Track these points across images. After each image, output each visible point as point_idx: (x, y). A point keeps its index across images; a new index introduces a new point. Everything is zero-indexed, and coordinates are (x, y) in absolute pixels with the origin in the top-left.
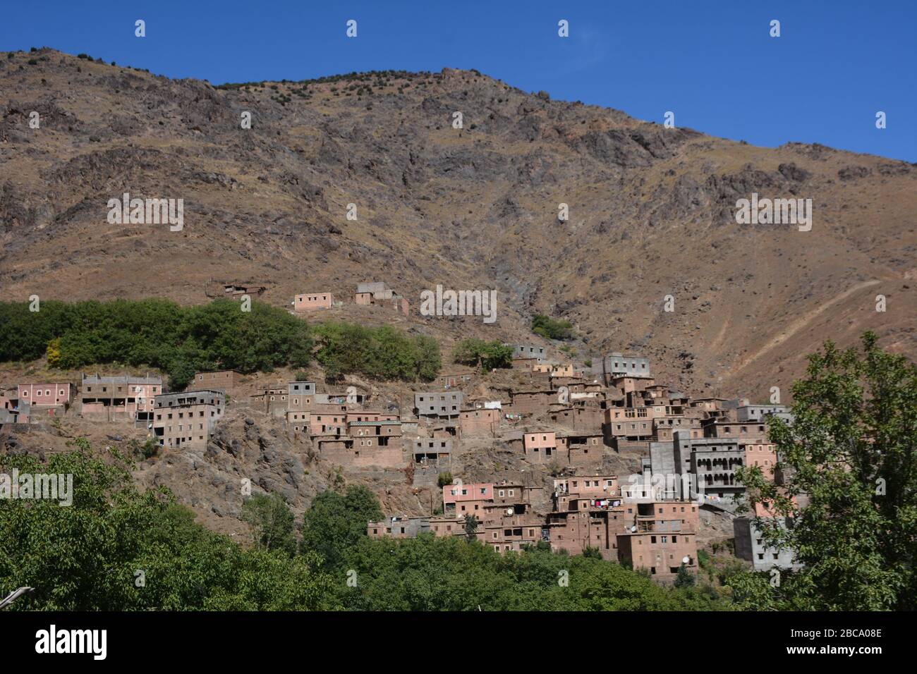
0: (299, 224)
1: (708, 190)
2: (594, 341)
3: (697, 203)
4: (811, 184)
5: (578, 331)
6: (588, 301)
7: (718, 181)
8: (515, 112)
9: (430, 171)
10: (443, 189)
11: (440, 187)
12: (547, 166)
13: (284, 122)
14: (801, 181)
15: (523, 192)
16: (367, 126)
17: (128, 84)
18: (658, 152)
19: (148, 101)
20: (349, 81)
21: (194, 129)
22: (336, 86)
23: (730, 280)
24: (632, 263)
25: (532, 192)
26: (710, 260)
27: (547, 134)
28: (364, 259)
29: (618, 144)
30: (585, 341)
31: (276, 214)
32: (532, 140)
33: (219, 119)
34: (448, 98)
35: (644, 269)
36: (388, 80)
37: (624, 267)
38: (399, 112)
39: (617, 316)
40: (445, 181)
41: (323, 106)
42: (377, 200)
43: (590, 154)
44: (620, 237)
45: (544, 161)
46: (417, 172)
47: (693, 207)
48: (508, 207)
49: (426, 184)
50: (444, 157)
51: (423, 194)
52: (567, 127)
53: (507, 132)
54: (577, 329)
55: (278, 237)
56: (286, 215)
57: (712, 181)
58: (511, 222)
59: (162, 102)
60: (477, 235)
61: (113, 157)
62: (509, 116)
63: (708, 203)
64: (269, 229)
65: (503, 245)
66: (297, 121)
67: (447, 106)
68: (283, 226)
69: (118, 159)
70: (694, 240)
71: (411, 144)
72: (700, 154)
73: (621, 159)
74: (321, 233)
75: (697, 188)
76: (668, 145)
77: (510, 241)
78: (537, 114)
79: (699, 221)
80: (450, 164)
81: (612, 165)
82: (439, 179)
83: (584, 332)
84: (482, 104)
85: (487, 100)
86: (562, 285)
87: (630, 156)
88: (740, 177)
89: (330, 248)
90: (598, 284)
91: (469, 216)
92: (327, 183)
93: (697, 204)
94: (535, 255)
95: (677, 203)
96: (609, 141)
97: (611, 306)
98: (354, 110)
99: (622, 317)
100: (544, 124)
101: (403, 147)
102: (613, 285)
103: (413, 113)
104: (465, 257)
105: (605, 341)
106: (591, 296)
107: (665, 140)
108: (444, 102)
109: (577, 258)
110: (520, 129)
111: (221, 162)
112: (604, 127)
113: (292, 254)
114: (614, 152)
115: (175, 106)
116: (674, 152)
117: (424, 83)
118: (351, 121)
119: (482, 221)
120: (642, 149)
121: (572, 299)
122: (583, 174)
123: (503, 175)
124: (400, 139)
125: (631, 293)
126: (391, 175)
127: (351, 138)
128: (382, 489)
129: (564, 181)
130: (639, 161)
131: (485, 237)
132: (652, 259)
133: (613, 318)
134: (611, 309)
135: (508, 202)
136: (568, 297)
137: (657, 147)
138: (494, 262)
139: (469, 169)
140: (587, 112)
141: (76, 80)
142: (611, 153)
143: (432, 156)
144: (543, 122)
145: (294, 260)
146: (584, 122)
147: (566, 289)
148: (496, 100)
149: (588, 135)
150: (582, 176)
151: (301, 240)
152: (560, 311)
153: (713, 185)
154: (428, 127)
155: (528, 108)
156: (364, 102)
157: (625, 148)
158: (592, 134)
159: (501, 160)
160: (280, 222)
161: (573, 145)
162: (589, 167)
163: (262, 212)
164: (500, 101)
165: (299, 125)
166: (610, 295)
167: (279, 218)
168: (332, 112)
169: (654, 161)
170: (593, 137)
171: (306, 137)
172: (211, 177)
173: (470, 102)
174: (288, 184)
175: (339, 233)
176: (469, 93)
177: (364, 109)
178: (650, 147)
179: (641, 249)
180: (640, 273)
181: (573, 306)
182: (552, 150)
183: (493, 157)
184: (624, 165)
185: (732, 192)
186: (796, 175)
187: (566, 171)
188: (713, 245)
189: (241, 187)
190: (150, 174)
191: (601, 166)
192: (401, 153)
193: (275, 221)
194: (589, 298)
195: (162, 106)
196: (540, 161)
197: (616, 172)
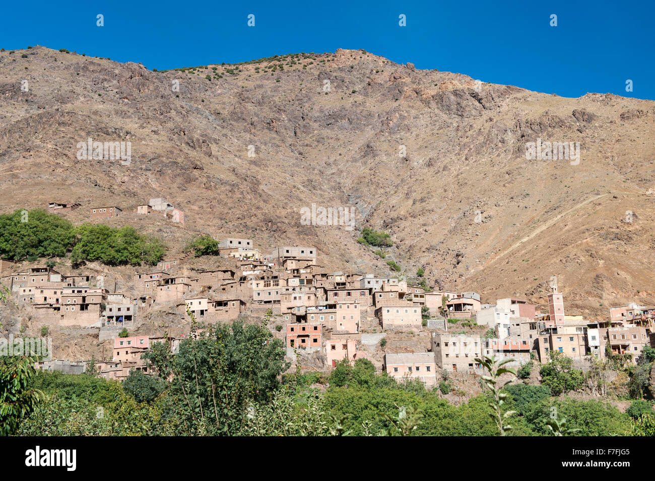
0: (169, 163)
1: (514, 132)
2: (403, 247)
3: (503, 141)
4: (597, 125)
5: (395, 240)
6: (406, 218)
7: (522, 125)
8: (388, 79)
9: (316, 125)
10: (323, 138)
11: (321, 136)
12: (402, 118)
13: (208, 93)
14: (589, 122)
15: (383, 139)
16: (273, 94)
17: (87, 68)
18: (487, 105)
19: (95, 80)
20: (270, 62)
21: (124, 98)
22: (259, 66)
23: (512, 198)
24: (446, 188)
25: (389, 138)
26: (502, 184)
27: (407, 94)
28: (215, 187)
29: (459, 100)
30: (397, 247)
31: (152, 156)
32: (397, 100)
33: (147, 90)
34: (338, 71)
35: (453, 193)
36: (299, 60)
37: (441, 191)
38: (300, 82)
39: (425, 228)
40: (326, 132)
41: (245, 81)
42: (263, 147)
43: (438, 108)
44: (441, 170)
45: (401, 115)
46: (304, 126)
47: (500, 145)
48: (369, 150)
49: (311, 135)
50: (327, 114)
51: (306, 142)
52: (423, 89)
53: (379, 94)
54: (394, 239)
55: (151, 172)
56: (159, 156)
57: (518, 125)
58: (369, 162)
59: (106, 80)
60: (342, 172)
61: (41, 118)
62: (382, 82)
63: (512, 142)
64: (144, 167)
65: (360, 178)
66: (219, 92)
67: (336, 77)
68: (156, 164)
69: (44, 119)
70: (496, 169)
71: (304, 106)
72: (517, 104)
73: (461, 112)
74: (185, 169)
75: (506, 131)
76: (497, 100)
77: (365, 175)
78: (404, 80)
79: (502, 155)
80: (332, 119)
81: (454, 116)
82: (322, 131)
83: (398, 241)
84: (364, 75)
85: (368, 72)
86: (391, 206)
87: (467, 109)
88: (538, 121)
89: (189, 180)
90: (418, 204)
91: (339, 157)
92: (225, 135)
93: (504, 143)
94: (381, 185)
95: (488, 142)
96: (453, 98)
97: (422, 220)
98: (266, 82)
99: (427, 229)
100: (407, 88)
101: (298, 108)
102: (427, 205)
103: (311, 83)
104: (325, 187)
105: (410, 246)
106: (410, 214)
107: (494, 96)
108: (335, 74)
109: (408, 186)
110: (389, 92)
111: (127, 120)
112: (451, 88)
113: (158, 185)
114: (456, 106)
115: (115, 82)
116: (499, 104)
117: (324, 61)
118: (261, 91)
119: (347, 161)
120: (477, 103)
121: (396, 216)
122: (431, 123)
123: (370, 127)
124: (297, 102)
125: (439, 211)
126: (286, 129)
127: (260, 103)
128: (72, 342)
129: (415, 129)
130: (474, 112)
131: (348, 173)
132: (461, 185)
133: (421, 229)
134: (422, 223)
135: (368, 146)
136: (394, 215)
137: (488, 101)
138: (351, 191)
139: (345, 122)
140: (441, 77)
141: (51, 67)
142: (454, 107)
143: (318, 114)
144: (407, 86)
145: (158, 189)
146: (436, 85)
147: (394, 209)
148: (374, 71)
149: (438, 94)
150: (430, 125)
151: (169, 174)
152: (386, 225)
153: (518, 128)
154: (319, 93)
155: (397, 75)
156: (275, 76)
157: (464, 103)
158: (441, 93)
159: (370, 115)
160: (153, 162)
161: (426, 103)
162: (436, 118)
163: (141, 154)
164: (377, 72)
165: (219, 95)
166: (423, 212)
167: (153, 159)
168: (250, 85)
169: (484, 112)
170: (441, 96)
171: (224, 103)
172: (110, 130)
173: (355, 73)
174: (176, 135)
175: (202, 169)
176: (355, 67)
177: (275, 81)
178: (482, 101)
179: (455, 178)
180: (450, 195)
181: (396, 221)
182: (409, 107)
183: (365, 113)
184: (462, 116)
185: (530, 131)
186: (586, 117)
187: (418, 122)
188: (507, 173)
189: (133, 137)
190: (62, 129)
191: (445, 117)
192: (297, 112)
193: (150, 161)
194: (408, 215)
195: (105, 83)
196: (397, 115)
197: (455, 121)
